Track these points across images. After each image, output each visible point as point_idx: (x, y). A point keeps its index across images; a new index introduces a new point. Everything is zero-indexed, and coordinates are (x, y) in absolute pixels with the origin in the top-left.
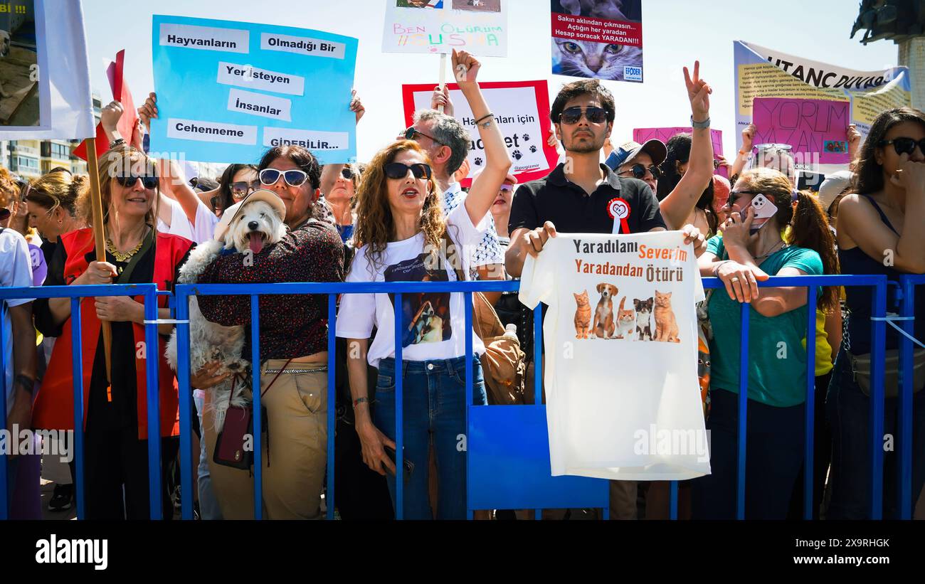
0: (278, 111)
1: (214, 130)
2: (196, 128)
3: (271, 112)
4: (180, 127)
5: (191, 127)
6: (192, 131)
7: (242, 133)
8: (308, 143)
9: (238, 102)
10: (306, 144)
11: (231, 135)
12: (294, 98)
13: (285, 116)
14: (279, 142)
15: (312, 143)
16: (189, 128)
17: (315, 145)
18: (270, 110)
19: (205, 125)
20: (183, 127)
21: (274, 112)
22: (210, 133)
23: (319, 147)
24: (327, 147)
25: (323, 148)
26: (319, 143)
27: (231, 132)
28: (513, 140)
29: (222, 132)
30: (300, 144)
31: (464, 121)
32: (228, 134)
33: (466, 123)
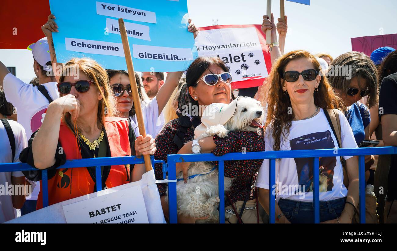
0: (141, 34)
1: (98, 46)
2: (85, 45)
3: (136, 34)
4: (74, 44)
5: (82, 44)
6: (83, 46)
7: (118, 49)
8: (164, 56)
9: (113, 27)
10: (163, 57)
11: (110, 49)
12: (151, 25)
13: (146, 37)
14: (144, 55)
15: (167, 56)
16: (81, 44)
17: (169, 57)
18: (135, 33)
19: (92, 42)
20: (76, 44)
21: (138, 34)
22: (96, 48)
23: (172, 59)
24: (178, 59)
25: (175, 59)
26: (172, 56)
27: (110, 48)
28: (241, 58)
29: (104, 48)
30: (159, 57)
31: (204, 48)
32: (108, 49)
33: (205, 49)
